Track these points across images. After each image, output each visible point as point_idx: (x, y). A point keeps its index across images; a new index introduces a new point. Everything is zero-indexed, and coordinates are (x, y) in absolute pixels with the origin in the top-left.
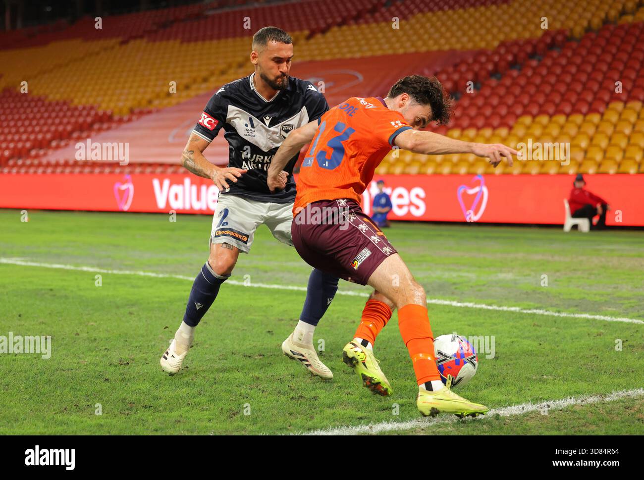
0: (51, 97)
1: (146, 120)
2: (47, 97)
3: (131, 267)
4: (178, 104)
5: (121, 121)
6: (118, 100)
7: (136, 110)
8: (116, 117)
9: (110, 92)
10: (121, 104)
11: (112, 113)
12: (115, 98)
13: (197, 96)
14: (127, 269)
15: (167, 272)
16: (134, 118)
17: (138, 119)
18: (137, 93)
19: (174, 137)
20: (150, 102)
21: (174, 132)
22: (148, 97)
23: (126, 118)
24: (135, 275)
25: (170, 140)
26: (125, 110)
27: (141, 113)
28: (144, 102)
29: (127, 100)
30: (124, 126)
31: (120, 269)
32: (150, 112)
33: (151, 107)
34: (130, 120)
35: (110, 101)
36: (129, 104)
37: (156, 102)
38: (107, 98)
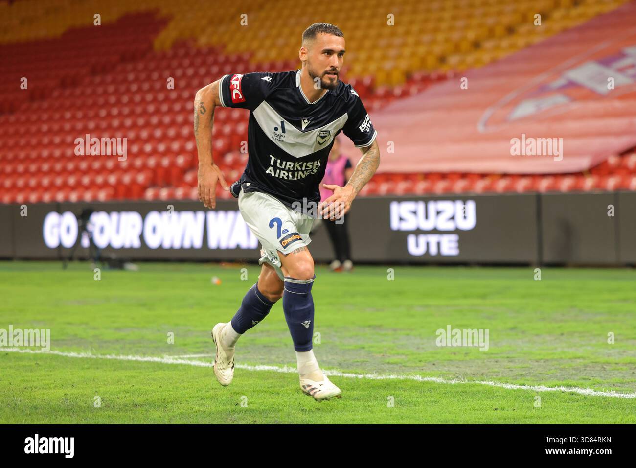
0: (260, 55)
1: (435, 94)
2: (252, 55)
3: (401, 367)
4: (494, 62)
5: (389, 96)
6: (384, 58)
7: (417, 76)
8: (380, 90)
9: (368, 43)
10: (388, 65)
11: (373, 81)
12: (377, 54)
13: (529, 46)
14: (392, 371)
15: (465, 376)
16: (414, 89)
17: (420, 91)
18: (418, 43)
19: (486, 124)
20: (442, 59)
21: (488, 113)
22: (438, 50)
23: (398, 91)
24: (405, 381)
25: (481, 128)
26: (397, 76)
27: (426, 81)
28: (431, 61)
29: (399, 57)
30: (396, 104)
31: (380, 371)
32: (442, 79)
33: (444, 70)
34: (405, 94)
35: (370, 58)
36: (403, 64)
37: (453, 60)
38: (363, 55)
